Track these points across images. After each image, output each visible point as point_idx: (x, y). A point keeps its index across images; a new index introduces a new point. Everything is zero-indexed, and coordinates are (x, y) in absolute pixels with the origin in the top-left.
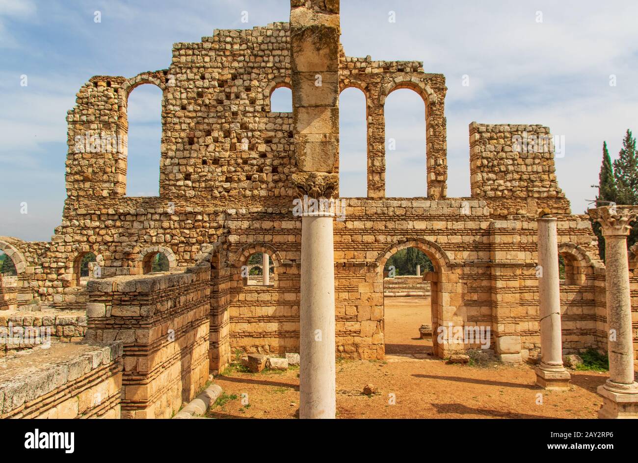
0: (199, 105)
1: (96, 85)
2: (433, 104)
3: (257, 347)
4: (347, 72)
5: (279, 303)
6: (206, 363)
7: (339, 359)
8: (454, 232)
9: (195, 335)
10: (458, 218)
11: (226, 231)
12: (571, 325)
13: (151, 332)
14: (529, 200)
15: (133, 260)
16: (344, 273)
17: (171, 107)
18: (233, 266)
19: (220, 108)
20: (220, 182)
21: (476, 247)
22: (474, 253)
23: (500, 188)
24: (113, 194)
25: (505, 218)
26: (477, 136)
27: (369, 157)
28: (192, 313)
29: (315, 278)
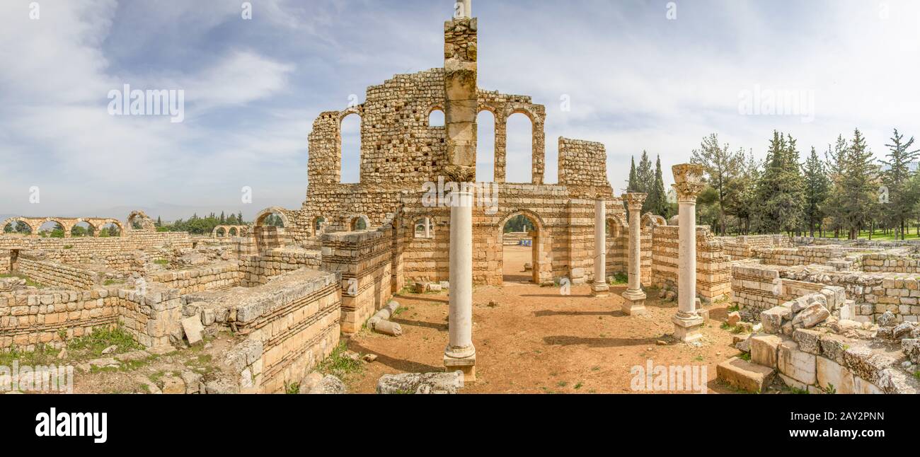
0: (383, 124)
1: (323, 117)
2: (537, 124)
3: (421, 277)
4: (482, 100)
5: (437, 249)
6: (389, 288)
7: (474, 284)
8: (548, 206)
9: (383, 270)
10: (550, 197)
11: (401, 204)
12: (611, 260)
13: (357, 267)
14: (591, 187)
15: (345, 222)
16: (478, 231)
17: (366, 127)
18: (406, 227)
19: (397, 125)
20: (397, 173)
21: (561, 215)
22: (559, 219)
23: (576, 179)
24: (333, 182)
25: (577, 197)
26: (563, 146)
27: (496, 156)
28: (381, 256)
29: (459, 235)
